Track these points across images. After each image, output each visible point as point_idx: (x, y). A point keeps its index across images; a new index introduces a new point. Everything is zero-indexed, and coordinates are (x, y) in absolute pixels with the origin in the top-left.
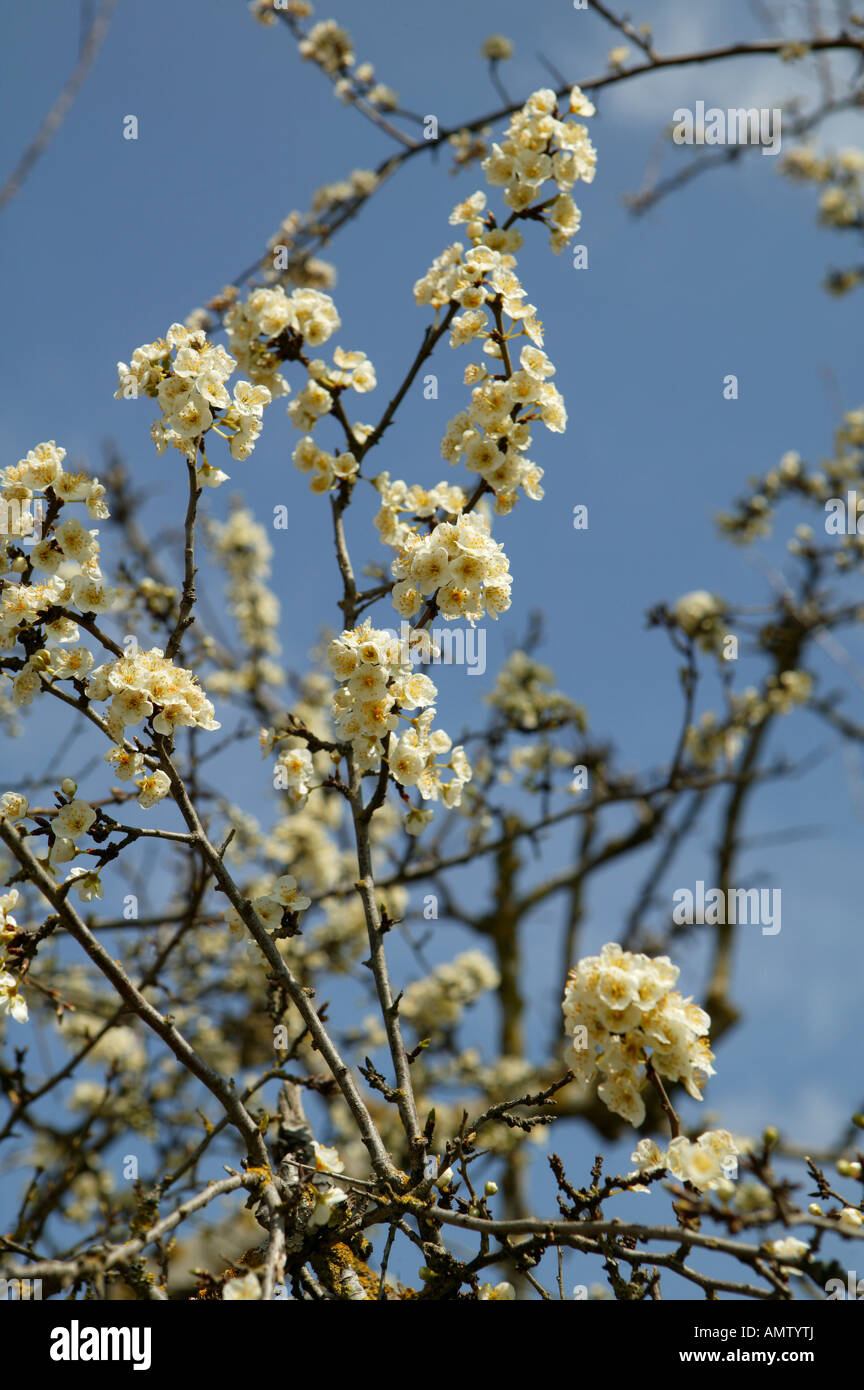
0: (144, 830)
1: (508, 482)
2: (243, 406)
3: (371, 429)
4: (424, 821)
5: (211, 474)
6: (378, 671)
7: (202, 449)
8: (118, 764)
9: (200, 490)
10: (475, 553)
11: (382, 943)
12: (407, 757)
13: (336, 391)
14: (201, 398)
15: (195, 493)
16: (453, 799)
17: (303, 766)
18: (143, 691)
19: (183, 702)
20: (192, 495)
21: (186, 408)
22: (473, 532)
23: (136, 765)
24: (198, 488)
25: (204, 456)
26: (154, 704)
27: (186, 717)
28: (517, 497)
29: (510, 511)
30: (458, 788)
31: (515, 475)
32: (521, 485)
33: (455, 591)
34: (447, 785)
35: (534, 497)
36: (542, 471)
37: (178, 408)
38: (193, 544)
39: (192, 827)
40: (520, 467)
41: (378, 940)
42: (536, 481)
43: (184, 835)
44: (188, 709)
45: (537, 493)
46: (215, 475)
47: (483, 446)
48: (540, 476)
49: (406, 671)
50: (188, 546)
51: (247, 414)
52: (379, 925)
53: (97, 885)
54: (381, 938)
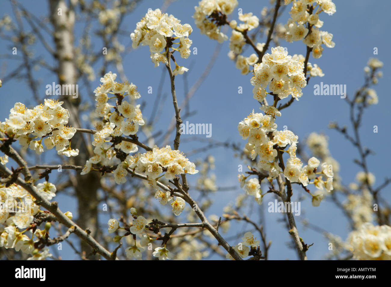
0: (179, 225)
1: (315, 42)
2: (179, 34)
3: (264, 44)
4: (319, 200)
5: (179, 69)
6: (260, 131)
7: (174, 60)
8: (161, 198)
9: (174, 76)
10: (280, 62)
11: (305, 256)
12: (292, 169)
13: (245, 33)
14: (160, 35)
15: (172, 78)
16: (330, 187)
17: (256, 186)
18: (157, 163)
19: (177, 164)
20: (171, 78)
21: (156, 42)
22: (279, 54)
23: (167, 197)
24: (173, 75)
25: (176, 63)
26: (163, 167)
27: (180, 170)
28: (322, 49)
29: (321, 56)
30: (330, 182)
31: (318, 39)
32: (323, 43)
33: (278, 83)
34: (326, 182)
35: (330, 47)
36: (332, 35)
37: (153, 42)
38: (176, 99)
39: (202, 219)
40: (320, 35)
41: (303, 255)
42: (330, 40)
43: (199, 224)
44: (179, 167)
45: (331, 44)
46: (181, 69)
47: (297, 28)
48: (331, 37)
49: (274, 128)
50: (174, 100)
51: (181, 36)
52: (302, 248)
53: (166, 253)
54: (305, 253)
